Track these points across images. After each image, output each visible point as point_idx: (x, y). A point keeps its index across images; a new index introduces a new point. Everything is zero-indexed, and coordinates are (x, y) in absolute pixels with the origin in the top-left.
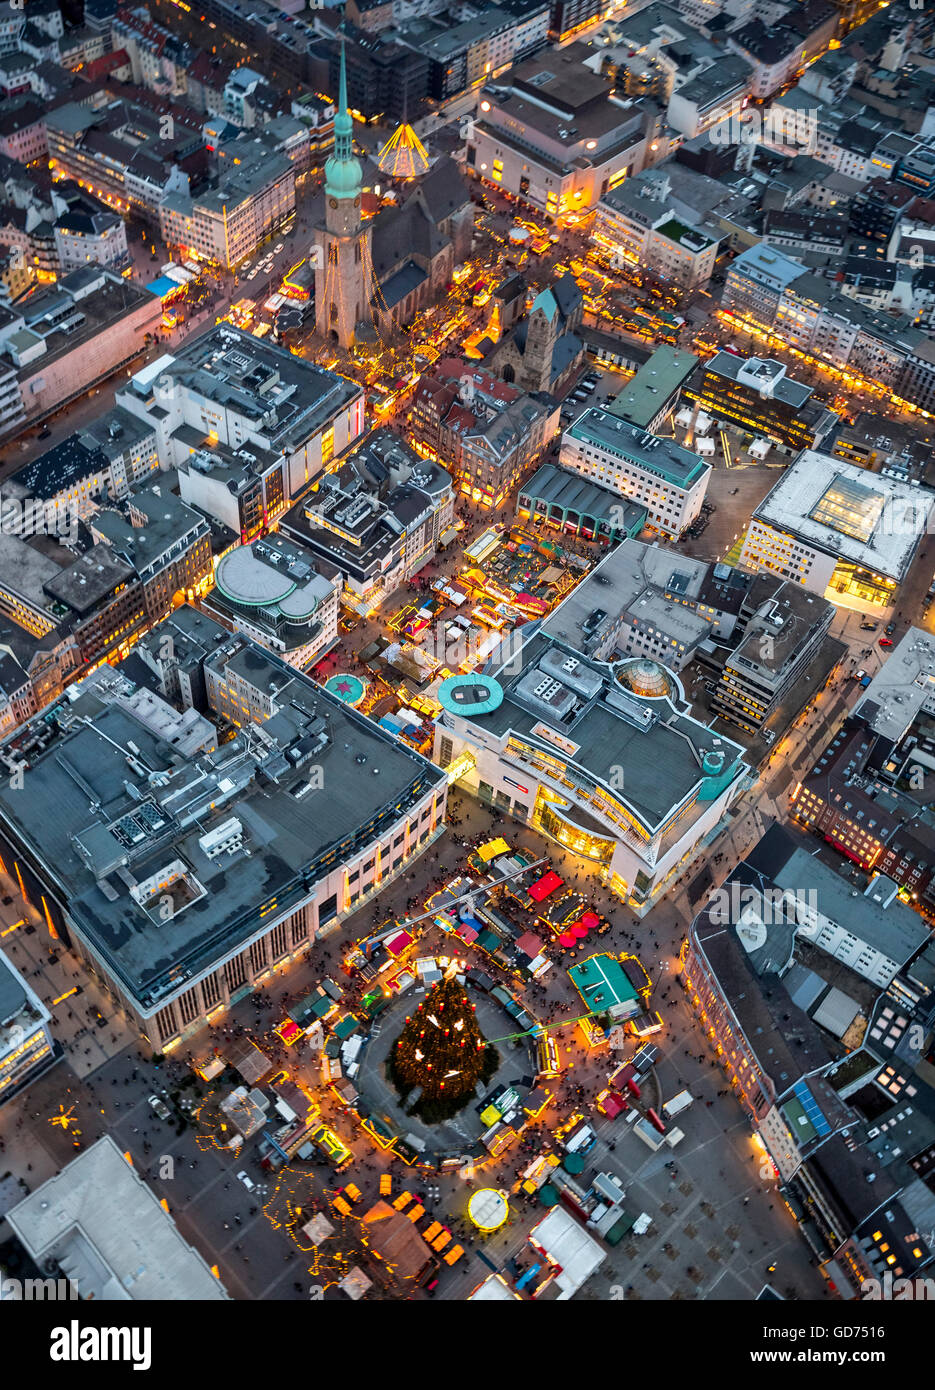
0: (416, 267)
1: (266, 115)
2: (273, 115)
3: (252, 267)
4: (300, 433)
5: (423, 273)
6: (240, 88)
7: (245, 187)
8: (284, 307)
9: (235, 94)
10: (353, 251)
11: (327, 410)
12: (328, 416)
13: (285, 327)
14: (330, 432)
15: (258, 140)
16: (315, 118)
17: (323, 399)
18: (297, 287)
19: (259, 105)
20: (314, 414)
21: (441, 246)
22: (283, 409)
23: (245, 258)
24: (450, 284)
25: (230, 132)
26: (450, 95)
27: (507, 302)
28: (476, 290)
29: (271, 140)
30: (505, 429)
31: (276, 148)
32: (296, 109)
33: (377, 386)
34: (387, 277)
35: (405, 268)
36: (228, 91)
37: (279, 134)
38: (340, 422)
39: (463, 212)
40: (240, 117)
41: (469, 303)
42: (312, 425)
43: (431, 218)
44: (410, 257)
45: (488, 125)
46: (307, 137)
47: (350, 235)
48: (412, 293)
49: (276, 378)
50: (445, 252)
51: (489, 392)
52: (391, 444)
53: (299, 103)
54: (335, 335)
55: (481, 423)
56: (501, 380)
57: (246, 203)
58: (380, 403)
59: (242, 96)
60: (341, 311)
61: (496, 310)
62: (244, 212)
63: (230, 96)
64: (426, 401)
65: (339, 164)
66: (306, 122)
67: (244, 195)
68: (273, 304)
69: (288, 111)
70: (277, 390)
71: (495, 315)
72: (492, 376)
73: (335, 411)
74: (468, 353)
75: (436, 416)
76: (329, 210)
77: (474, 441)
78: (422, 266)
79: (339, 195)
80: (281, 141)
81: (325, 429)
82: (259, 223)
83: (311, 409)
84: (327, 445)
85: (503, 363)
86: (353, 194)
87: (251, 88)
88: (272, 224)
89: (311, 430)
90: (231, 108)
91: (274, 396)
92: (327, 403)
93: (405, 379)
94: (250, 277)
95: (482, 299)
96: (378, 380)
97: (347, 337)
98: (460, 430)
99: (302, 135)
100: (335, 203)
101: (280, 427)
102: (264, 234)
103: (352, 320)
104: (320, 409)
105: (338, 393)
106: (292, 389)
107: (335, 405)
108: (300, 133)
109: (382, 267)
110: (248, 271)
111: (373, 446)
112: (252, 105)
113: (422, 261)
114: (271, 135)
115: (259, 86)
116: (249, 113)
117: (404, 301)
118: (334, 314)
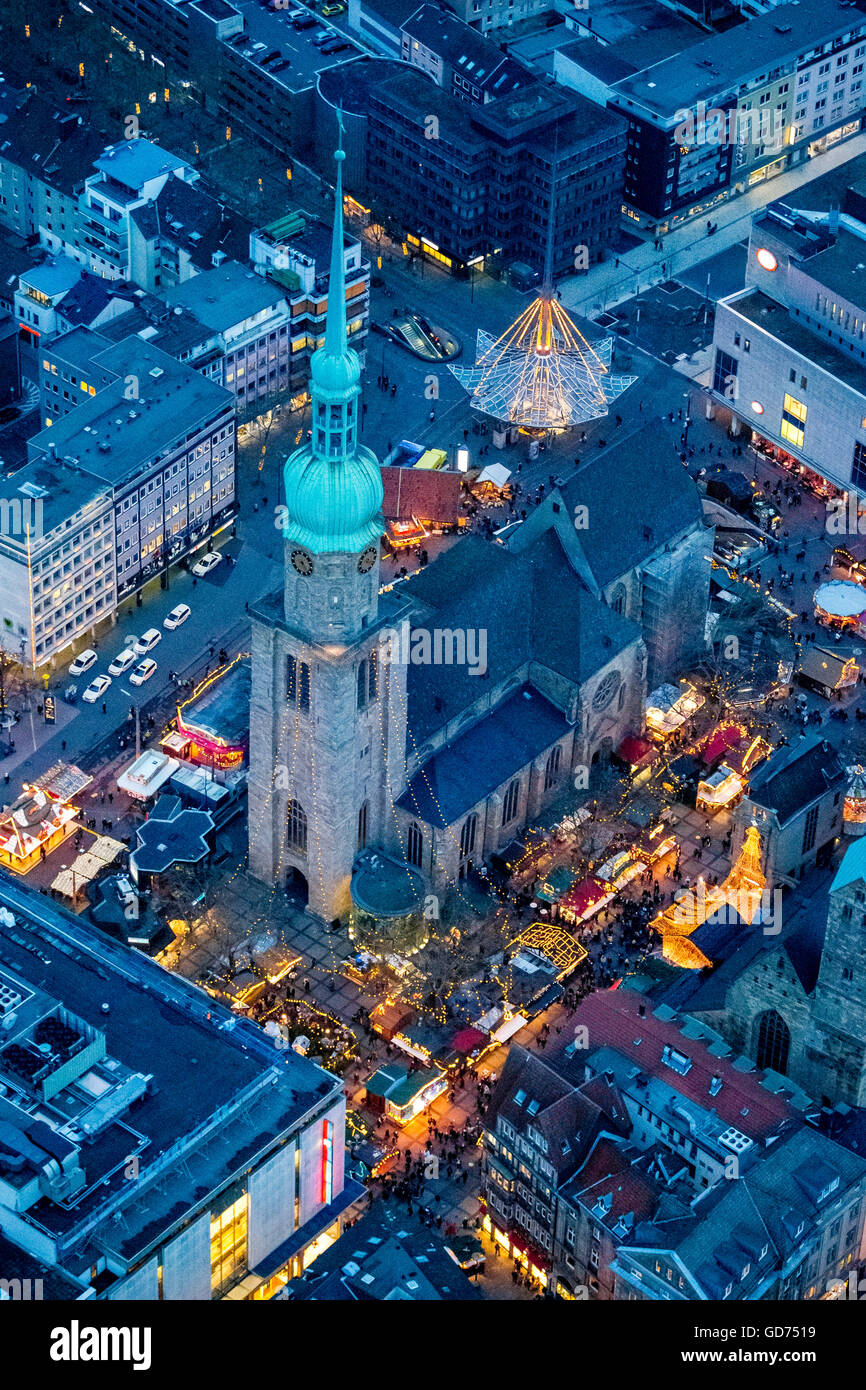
0: (540, 700)
1: (184, 256)
2: (202, 260)
3: (100, 668)
4: (147, 1214)
5: (558, 719)
6: (121, 190)
7: (94, 465)
8: (169, 787)
9: (109, 204)
10: (351, 680)
11: (231, 1147)
12: (233, 1165)
13: (161, 858)
14: (241, 1204)
15: (148, 333)
16: (308, 277)
17: (223, 1114)
18: (211, 734)
19: (168, 231)
20: (193, 1158)
21: (610, 648)
22: (102, 1151)
23: (84, 641)
24: (635, 742)
25: (88, 295)
26: (683, 203)
27: (783, 817)
28: (704, 766)
29: (180, 332)
30: (742, 1229)
31: (198, 351)
32: (259, 249)
33: (400, 1041)
34: (454, 728)
35: (508, 703)
36: (91, 194)
37: (206, 316)
38: (270, 1179)
39: (679, 554)
40: (118, 258)
41: (688, 797)
42: (183, 1195)
43: (587, 573)
44: (521, 675)
45: (773, 306)
46: (281, 321)
47: (348, 641)
48: (522, 775)
49: (97, 1049)
50: (622, 663)
51: (706, 1102)
52: (400, 1261)
53: (269, 239)
54: (298, 884)
55: (671, 1205)
56: (745, 1064)
57: (91, 510)
58: (402, 1097)
59: (125, 211)
60: (316, 826)
61: (753, 832)
62: (86, 530)
63: (97, 207)
64: (521, 1122)
65: (322, 469)
66: (283, 286)
67: (90, 486)
68: (141, 776)
69: (240, 254)
70: (95, 1085)
71: (752, 848)
72: (720, 1049)
73: (256, 1149)
74: (669, 952)
75: (547, 1169)
76: (292, 577)
77: (648, 1262)
78: (555, 698)
79: (318, 544)
80: (212, 334)
81: (218, 1206)
82: (127, 554)
83: (185, 1146)
84: (228, 1243)
85: (756, 1006)
86: (357, 542)
87: (151, 189)
88: (166, 550)
89: (181, 1208)
90: (96, 236)
91: (86, 1101)
92: (234, 1126)
93: (484, 1022)
94: (90, 696)
95: (724, 789)
96: (404, 1025)
97: (332, 893)
98: (611, 1219)
99: (269, 318)
100: (305, 562)
101: (90, 1202)
102: (140, 578)
103: (347, 848)
104: (213, 1142)
105: (272, 1091)
106: (137, 1083)
107: (258, 1130)
108: (265, 314)
109: (439, 705)
110: (85, 680)
111: (351, 1268)
112: (148, 232)
113: (555, 686)
114: (188, 316)
115: (173, 185)
116: (141, 250)
117: (498, 799)
118: (297, 832)
